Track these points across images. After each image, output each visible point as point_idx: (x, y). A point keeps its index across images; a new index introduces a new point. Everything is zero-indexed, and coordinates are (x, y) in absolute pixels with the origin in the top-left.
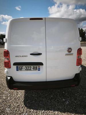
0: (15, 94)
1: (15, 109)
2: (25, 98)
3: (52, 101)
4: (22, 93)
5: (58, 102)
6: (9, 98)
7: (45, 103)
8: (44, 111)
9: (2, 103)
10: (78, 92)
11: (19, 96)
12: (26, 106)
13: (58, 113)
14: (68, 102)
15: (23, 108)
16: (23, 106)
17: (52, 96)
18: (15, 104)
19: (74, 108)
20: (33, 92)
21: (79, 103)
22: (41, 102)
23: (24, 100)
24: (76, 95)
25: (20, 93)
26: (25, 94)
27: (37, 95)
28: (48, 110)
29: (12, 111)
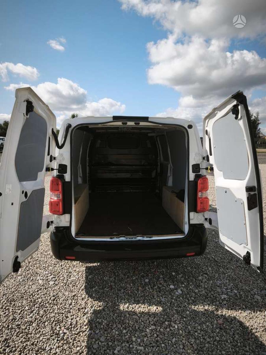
0: (65, 276)
1: (67, 302)
2: (86, 283)
3: (146, 289)
4: (80, 274)
5: (159, 292)
6: (51, 283)
7: (131, 293)
8: (128, 304)
9: (38, 291)
10: (206, 274)
11: (74, 278)
12: (90, 296)
13: (157, 308)
14: (182, 290)
15: (86, 300)
16: (83, 296)
17: (147, 280)
18: (67, 293)
19: (191, 301)
20: (104, 273)
21: (204, 292)
22: (122, 291)
23: (85, 286)
24: (200, 278)
25: (75, 274)
26: (86, 275)
27: (115, 279)
28: (137, 304)
29: (61, 306)
